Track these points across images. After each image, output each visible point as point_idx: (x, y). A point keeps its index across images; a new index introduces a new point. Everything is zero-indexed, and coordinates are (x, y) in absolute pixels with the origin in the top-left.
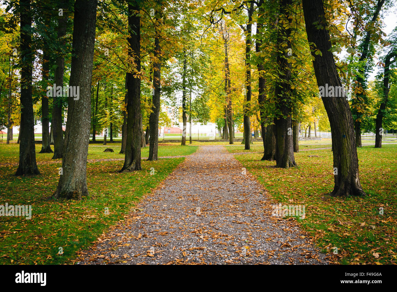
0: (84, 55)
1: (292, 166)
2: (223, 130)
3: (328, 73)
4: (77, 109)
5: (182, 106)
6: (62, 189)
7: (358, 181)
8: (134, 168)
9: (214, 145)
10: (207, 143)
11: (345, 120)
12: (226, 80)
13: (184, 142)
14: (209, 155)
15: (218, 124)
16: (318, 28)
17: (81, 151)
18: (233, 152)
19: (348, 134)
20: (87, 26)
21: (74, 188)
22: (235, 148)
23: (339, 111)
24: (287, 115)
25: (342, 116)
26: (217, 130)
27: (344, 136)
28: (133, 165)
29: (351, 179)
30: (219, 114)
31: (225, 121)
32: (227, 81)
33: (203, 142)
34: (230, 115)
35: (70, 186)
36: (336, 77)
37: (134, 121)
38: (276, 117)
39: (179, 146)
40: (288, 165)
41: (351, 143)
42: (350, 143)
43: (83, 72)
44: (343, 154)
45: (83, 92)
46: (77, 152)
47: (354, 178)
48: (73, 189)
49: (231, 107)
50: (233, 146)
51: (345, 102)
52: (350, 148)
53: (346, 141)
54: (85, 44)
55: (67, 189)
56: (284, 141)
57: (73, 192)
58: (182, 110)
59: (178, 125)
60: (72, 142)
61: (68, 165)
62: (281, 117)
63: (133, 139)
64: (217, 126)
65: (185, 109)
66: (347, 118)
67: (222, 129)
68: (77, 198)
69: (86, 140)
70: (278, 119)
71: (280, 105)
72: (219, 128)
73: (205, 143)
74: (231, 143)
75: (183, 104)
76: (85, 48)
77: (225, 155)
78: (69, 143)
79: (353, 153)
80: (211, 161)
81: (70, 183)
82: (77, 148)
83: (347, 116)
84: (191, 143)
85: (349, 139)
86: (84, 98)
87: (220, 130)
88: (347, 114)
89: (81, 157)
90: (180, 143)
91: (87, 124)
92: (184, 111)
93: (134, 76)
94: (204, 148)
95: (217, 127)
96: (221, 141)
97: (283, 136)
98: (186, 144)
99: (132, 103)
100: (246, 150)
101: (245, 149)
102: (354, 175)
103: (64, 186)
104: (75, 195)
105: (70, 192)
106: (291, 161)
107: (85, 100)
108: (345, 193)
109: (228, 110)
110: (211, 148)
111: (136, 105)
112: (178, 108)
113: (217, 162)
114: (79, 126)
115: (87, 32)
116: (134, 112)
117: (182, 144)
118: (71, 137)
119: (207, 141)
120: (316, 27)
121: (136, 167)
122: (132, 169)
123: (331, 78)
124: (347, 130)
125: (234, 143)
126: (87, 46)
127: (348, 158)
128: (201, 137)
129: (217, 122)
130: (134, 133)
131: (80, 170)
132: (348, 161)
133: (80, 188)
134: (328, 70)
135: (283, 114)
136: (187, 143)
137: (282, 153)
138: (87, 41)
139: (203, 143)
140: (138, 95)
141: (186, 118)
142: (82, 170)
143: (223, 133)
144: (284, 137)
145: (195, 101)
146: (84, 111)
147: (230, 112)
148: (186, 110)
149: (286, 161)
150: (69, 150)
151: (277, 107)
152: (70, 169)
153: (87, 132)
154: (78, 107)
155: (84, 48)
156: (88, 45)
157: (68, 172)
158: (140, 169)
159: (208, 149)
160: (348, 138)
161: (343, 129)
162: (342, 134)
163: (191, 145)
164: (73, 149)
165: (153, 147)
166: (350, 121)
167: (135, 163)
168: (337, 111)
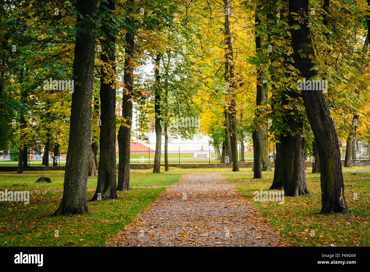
0: (86, 83)
1: (303, 194)
2: (223, 148)
3: (314, 97)
4: (80, 133)
5: (154, 109)
6: (66, 206)
7: (342, 200)
8: (109, 196)
9: (206, 173)
10: (194, 169)
11: (330, 141)
12: (227, 63)
13: (157, 167)
14: (199, 185)
15: (213, 137)
16: (302, 57)
17: (83, 171)
18: (236, 181)
19: (333, 155)
20: (88, 55)
21: (78, 204)
22: (240, 177)
23: (323, 133)
24: (296, 132)
25: (326, 137)
26: (212, 148)
27: (328, 157)
28: (107, 192)
29: (336, 198)
30: (215, 120)
31: (226, 133)
32: (228, 67)
33: (188, 168)
34: (233, 122)
35: (74, 202)
36: (321, 101)
37: (108, 140)
38: (282, 133)
39: (150, 174)
40: (297, 193)
41: (336, 163)
42: (334, 163)
43: (85, 98)
44: (328, 173)
45: (85, 117)
46: (80, 171)
47: (338, 197)
48: (77, 206)
49: (234, 110)
50: (237, 175)
51: (330, 124)
52: (335, 168)
53: (331, 162)
54: (87, 73)
55: (71, 205)
56: (293, 164)
57: (77, 208)
58: (154, 115)
59: (147, 139)
60: (75, 162)
61: (72, 183)
62: (288, 133)
63: (108, 161)
64: (213, 141)
65: (160, 114)
66: (332, 139)
67: (221, 145)
68: (81, 213)
69: (87, 161)
70: (285, 136)
71: (287, 119)
72: (216, 144)
73: (190, 169)
74: (235, 170)
75: (156, 106)
76: (87, 76)
77: (222, 185)
78: (73, 163)
79: (337, 173)
80: (201, 191)
81: (74, 200)
82: (80, 168)
83: (331, 138)
84: (167, 169)
85: (334, 159)
86: (86, 122)
87: (218, 147)
88: (331, 135)
89: (83, 176)
90: (151, 170)
91: (88, 146)
92: (158, 117)
93: (111, 86)
94: (190, 177)
95: (211, 143)
96: (219, 166)
97: (291, 157)
98: (161, 171)
99: (106, 117)
100: (256, 179)
101: (254, 178)
102: (338, 194)
103: (68, 203)
104: (79, 211)
105: (75, 208)
106: (302, 187)
107: (87, 124)
108: (330, 210)
109: (230, 114)
110: (201, 178)
111: (111, 120)
112: (148, 112)
113: (210, 192)
114: (82, 148)
115: (88, 61)
116: (109, 128)
117: (154, 172)
118: (74, 158)
119: (194, 167)
120: (300, 55)
121: (111, 195)
122: (106, 197)
123: (316, 102)
124: (332, 151)
125: (240, 169)
126: (88, 75)
127: (332, 177)
128: (184, 160)
129: (212, 133)
130: (108, 153)
131: (83, 188)
132: (332, 180)
133: (83, 204)
134: (314, 93)
135: (291, 129)
136: (162, 169)
137: (290, 178)
138: (88, 69)
139: (187, 170)
140: (113, 107)
141: (161, 128)
142: (84, 188)
143: (223, 152)
144: (293, 159)
145: (176, 101)
146: (86, 134)
147: (233, 117)
148: (161, 116)
149: (295, 188)
150: (73, 170)
151: (284, 121)
152: (74, 187)
153: (88, 153)
154: (81, 131)
155: (85, 76)
156: (89, 73)
157: (72, 189)
158: (116, 197)
159: (197, 178)
160: (332, 158)
161: (328, 150)
162: (327, 154)
163: (168, 172)
164: (77, 169)
165: (124, 172)
166: (334, 143)
167: (109, 190)
168: (322, 133)
